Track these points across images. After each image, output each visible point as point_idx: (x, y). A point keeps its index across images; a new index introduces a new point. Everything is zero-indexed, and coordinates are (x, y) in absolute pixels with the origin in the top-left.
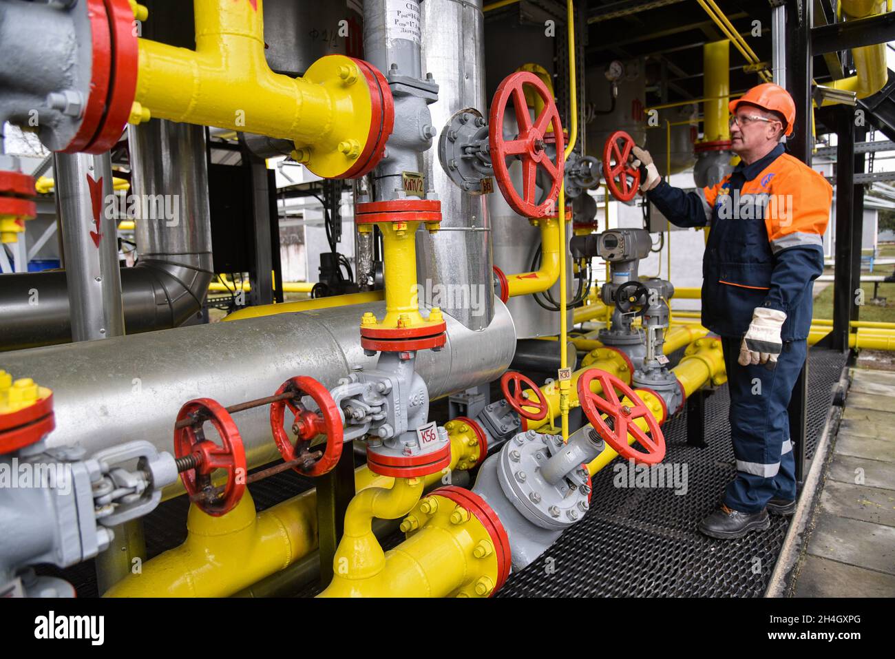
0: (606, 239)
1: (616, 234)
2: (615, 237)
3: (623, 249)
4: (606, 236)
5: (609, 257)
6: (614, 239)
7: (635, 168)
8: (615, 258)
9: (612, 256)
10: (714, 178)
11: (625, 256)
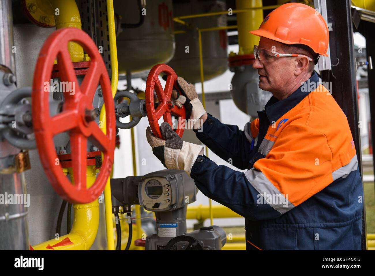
0: (149, 185)
1: (160, 180)
2: (160, 183)
3: (169, 197)
4: (148, 182)
5: (153, 207)
6: (158, 185)
7: (180, 106)
8: (161, 208)
9: (157, 205)
10: (253, 95)
11: (171, 206)
